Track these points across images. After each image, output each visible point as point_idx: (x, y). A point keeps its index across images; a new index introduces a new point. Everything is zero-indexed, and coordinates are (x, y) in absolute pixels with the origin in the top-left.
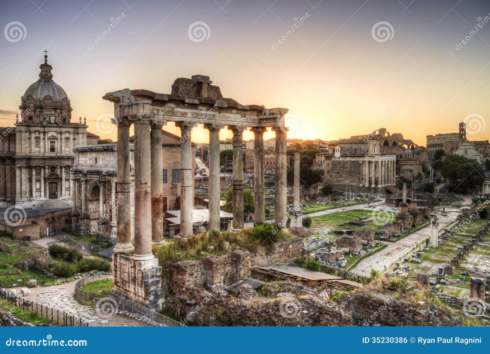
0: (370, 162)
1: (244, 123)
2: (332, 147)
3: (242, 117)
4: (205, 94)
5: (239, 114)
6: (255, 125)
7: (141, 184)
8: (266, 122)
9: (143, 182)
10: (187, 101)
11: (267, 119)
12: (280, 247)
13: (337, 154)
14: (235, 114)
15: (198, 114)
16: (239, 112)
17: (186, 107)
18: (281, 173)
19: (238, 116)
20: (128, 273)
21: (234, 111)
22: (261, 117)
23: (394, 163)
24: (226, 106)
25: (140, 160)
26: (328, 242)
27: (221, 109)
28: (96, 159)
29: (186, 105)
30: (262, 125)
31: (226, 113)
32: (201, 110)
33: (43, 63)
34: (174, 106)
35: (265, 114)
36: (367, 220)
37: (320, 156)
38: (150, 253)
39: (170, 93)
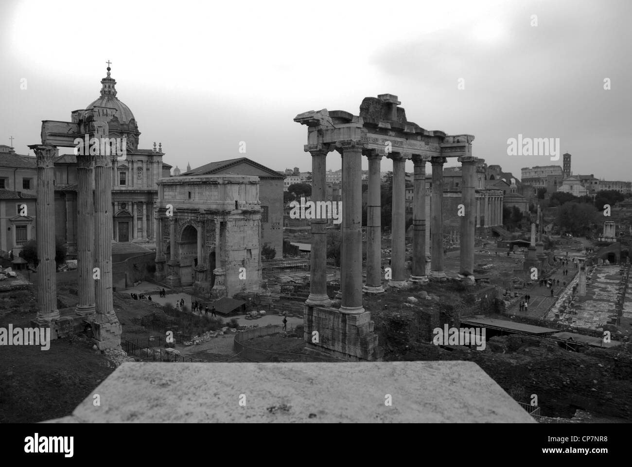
1: (428, 152)
3: (426, 144)
4: (395, 117)
5: (424, 141)
6: (435, 155)
7: (354, 223)
8: (449, 151)
10: (380, 125)
11: (451, 148)
14: (419, 141)
16: (423, 138)
17: (377, 133)
19: (423, 143)
20: (333, 329)
21: (419, 138)
22: (443, 145)
23: (501, 200)
27: (408, 136)
28: (190, 193)
29: (378, 130)
30: (444, 154)
31: (412, 139)
32: (390, 136)
33: (105, 76)
34: (367, 131)
35: (447, 142)
38: (360, 305)
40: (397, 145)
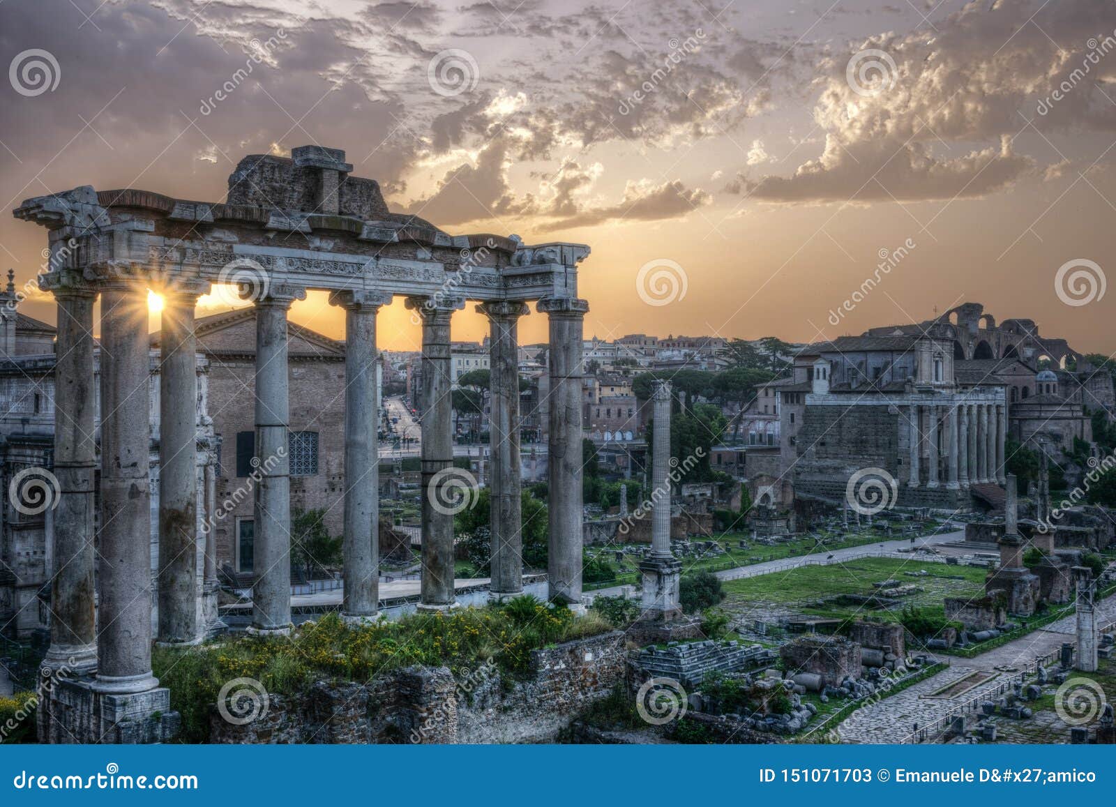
0: (921, 410)
2: (804, 363)
3: (446, 269)
4: (330, 200)
5: (440, 261)
6: (492, 294)
7: (119, 465)
8: (520, 285)
9: (123, 461)
10: (272, 222)
11: (524, 276)
12: (554, 657)
13: (821, 387)
14: (424, 260)
15: (309, 262)
16: (437, 254)
17: (267, 242)
18: (566, 439)
19: (436, 268)
21: (424, 253)
22: (508, 270)
23: (998, 414)
24: (395, 237)
25: (116, 397)
26: (758, 657)
27: (377, 246)
28: (37, 398)
29: (271, 236)
30: (512, 295)
31: (395, 257)
32: (318, 249)
34: (234, 238)
35: (519, 262)
36: (900, 589)
37: (771, 392)
38: (143, 672)
39: (222, 199)
40: (343, 273)
